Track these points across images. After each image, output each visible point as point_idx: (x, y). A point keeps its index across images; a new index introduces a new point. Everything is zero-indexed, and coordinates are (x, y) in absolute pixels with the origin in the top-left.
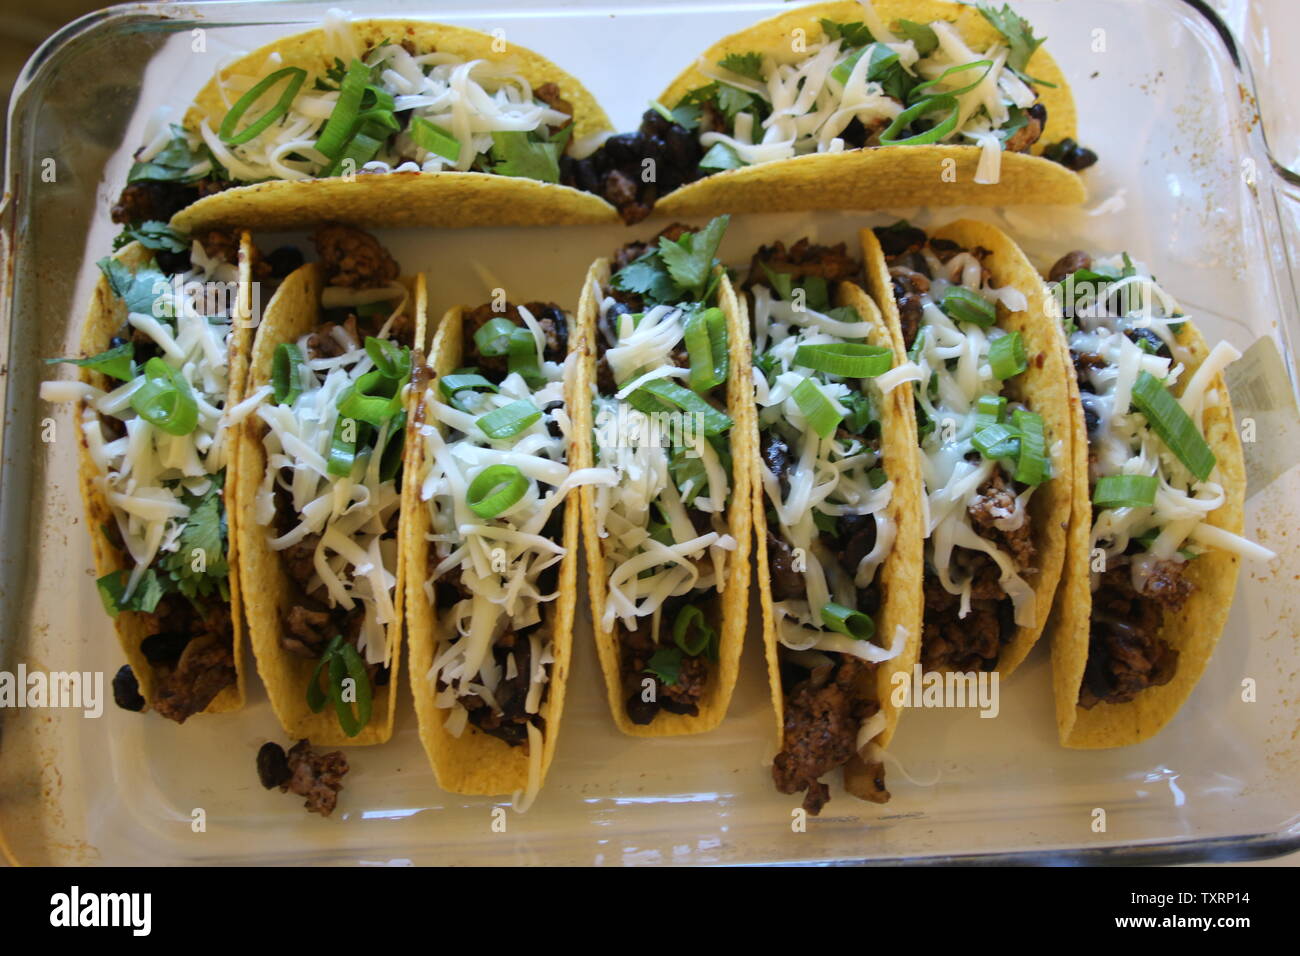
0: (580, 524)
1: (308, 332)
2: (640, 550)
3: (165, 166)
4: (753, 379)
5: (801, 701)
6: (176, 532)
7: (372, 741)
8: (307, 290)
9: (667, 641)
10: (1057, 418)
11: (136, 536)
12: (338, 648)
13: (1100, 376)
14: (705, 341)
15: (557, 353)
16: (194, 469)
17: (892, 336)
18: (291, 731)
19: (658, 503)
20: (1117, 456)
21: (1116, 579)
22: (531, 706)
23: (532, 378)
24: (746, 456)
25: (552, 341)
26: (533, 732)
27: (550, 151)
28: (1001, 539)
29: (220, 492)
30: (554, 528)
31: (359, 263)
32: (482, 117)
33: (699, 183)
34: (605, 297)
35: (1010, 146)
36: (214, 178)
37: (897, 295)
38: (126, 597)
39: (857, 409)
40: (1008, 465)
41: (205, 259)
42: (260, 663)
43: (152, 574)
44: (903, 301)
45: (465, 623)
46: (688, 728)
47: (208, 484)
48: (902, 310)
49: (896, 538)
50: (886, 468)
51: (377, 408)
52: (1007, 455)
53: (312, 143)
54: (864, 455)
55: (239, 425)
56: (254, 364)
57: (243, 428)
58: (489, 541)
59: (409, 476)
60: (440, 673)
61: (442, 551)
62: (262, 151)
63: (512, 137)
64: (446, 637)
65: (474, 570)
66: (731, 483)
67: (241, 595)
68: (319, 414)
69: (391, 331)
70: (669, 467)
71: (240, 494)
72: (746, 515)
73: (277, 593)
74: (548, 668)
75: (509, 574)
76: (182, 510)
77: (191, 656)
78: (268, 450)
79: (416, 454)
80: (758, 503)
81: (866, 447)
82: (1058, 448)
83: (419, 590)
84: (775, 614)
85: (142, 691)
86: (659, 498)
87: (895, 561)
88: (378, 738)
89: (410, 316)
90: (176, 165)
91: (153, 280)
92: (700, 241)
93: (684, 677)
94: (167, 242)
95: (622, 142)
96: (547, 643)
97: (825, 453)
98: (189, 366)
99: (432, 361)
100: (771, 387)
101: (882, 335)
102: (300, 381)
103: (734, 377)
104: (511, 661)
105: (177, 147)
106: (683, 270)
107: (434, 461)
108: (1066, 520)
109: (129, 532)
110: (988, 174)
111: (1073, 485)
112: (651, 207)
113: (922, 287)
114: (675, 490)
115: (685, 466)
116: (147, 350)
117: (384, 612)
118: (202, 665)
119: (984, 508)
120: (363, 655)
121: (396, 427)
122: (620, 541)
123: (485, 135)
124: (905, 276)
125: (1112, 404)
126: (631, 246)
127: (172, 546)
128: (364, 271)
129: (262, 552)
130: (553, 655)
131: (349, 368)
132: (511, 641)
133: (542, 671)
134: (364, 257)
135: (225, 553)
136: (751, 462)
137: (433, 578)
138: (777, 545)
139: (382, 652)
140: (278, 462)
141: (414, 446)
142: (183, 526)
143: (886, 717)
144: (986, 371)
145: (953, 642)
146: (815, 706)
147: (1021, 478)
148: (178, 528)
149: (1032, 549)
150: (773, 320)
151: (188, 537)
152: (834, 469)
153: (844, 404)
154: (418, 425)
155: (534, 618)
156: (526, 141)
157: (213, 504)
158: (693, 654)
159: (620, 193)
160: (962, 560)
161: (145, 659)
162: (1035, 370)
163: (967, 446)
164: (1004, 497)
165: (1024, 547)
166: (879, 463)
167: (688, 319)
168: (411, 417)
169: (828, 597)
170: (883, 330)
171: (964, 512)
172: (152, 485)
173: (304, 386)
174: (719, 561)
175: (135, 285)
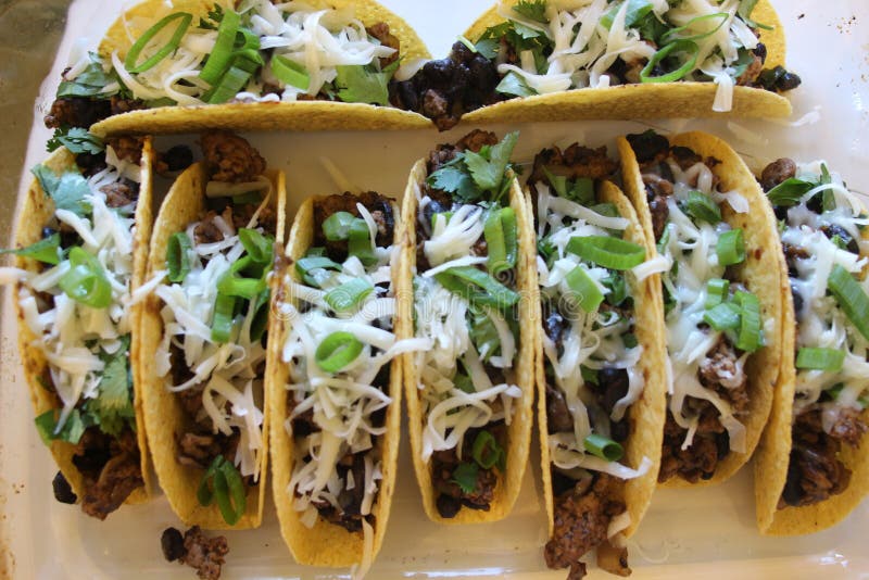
0: (403, 379)
1: (195, 221)
2: (449, 395)
3: (85, 85)
4: (537, 266)
5: (567, 505)
6: (95, 383)
7: (247, 526)
8: (194, 184)
9: (468, 458)
10: (771, 301)
11: (64, 385)
12: (220, 466)
13: (803, 264)
14: (500, 235)
15: (386, 239)
16: (107, 333)
17: (645, 233)
18: (186, 521)
19: (463, 361)
20: (816, 329)
21: (808, 420)
22: (365, 509)
23: (367, 259)
24: (532, 330)
25: (382, 228)
26: (367, 526)
27: (381, 79)
28: (724, 392)
29: (127, 354)
30: (383, 380)
31: (234, 164)
32: (328, 54)
33: (496, 106)
34: (422, 197)
35: (740, 82)
36: (123, 97)
37: (650, 199)
38: (57, 431)
39: (616, 289)
40: (731, 335)
41: (117, 160)
42: (160, 479)
43: (77, 413)
44: (654, 203)
45: (316, 449)
46: (482, 518)
47: (119, 344)
48: (652, 211)
49: (644, 389)
50: (637, 335)
51: (247, 286)
52: (730, 327)
53: (198, 72)
54: (620, 324)
55: (141, 303)
56: (152, 254)
57: (144, 304)
58: (334, 389)
59: (272, 343)
60: (297, 486)
61: (298, 397)
62: (158, 78)
63: (352, 70)
64: (302, 459)
65: (323, 412)
66: (518, 345)
67: (145, 431)
68: (203, 290)
69: (258, 220)
70: (470, 334)
71: (142, 357)
72: (530, 373)
73: (174, 423)
74: (378, 482)
75: (349, 414)
76: (99, 364)
77: (109, 472)
78: (165, 321)
79: (278, 327)
80: (540, 366)
81: (622, 317)
82: (770, 323)
83: (280, 426)
84: (550, 445)
85: (74, 491)
86: (463, 356)
87: (642, 406)
88: (251, 524)
89: (273, 207)
90: (94, 84)
91: (74, 179)
92: (497, 151)
93: (480, 486)
94: (87, 146)
95: (436, 67)
96: (377, 461)
97: (590, 323)
98: (103, 253)
99: (290, 251)
100: (550, 269)
101: (637, 231)
102: (188, 263)
103: (522, 263)
104: (350, 476)
105: (94, 70)
106: (483, 175)
107: (292, 328)
108: (775, 379)
109: (59, 380)
110: (723, 104)
111: (782, 353)
112: (458, 119)
113: (668, 191)
114: (474, 351)
115: (483, 333)
116: (70, 238)
117: (254, 440)
118: (118, 479)
119: (711, 369)
120: (239, 468)
121: (262, 301)
122: (432, 387)
123: (331, 68)
124: (655, 182)
125: (812, 288)
126: (442, 147)
127: (91, 394)
128: (238, 170)
129: (161, 396)
130: (381, 472)
131: (227, 251)
132: (350, 462)
133: (374, 485)
134: (237, 158)
135: (131, 399)
136: (535, 335)
137: (291, 418)
138: (553, 394)
139: (253, 466)
140: (172, 330)
141: (276, 321)
142: (100, 379)
143: (631, 517)
144: (714, 260)
145: (682, 460)
146: (578, 509)
147: (741, 346)
148: (96, 380)
149: (747, 400)
150: (551, 211)
151: (103, 387)
152: (596, 335)
153: (607, 285)
154: (278, 304)
155: (367, 445)
156: (363, 72)
157: (122, 361)
158: (486, 467)
159: (435, 108)
160: (692, 404)
161: (75, 468)
162: (754, 260)
163: (699, 317)
164: (727, 362)
165: (741, 398)
166: (632, 329)
167: (488, 215)
168: (273, 297)
169: (590, 430)
170: (638, 227)
171: (695, 372)
172: (76, 345)
173: (192, 266)
174: (508, 405)
175: (61, 185)
